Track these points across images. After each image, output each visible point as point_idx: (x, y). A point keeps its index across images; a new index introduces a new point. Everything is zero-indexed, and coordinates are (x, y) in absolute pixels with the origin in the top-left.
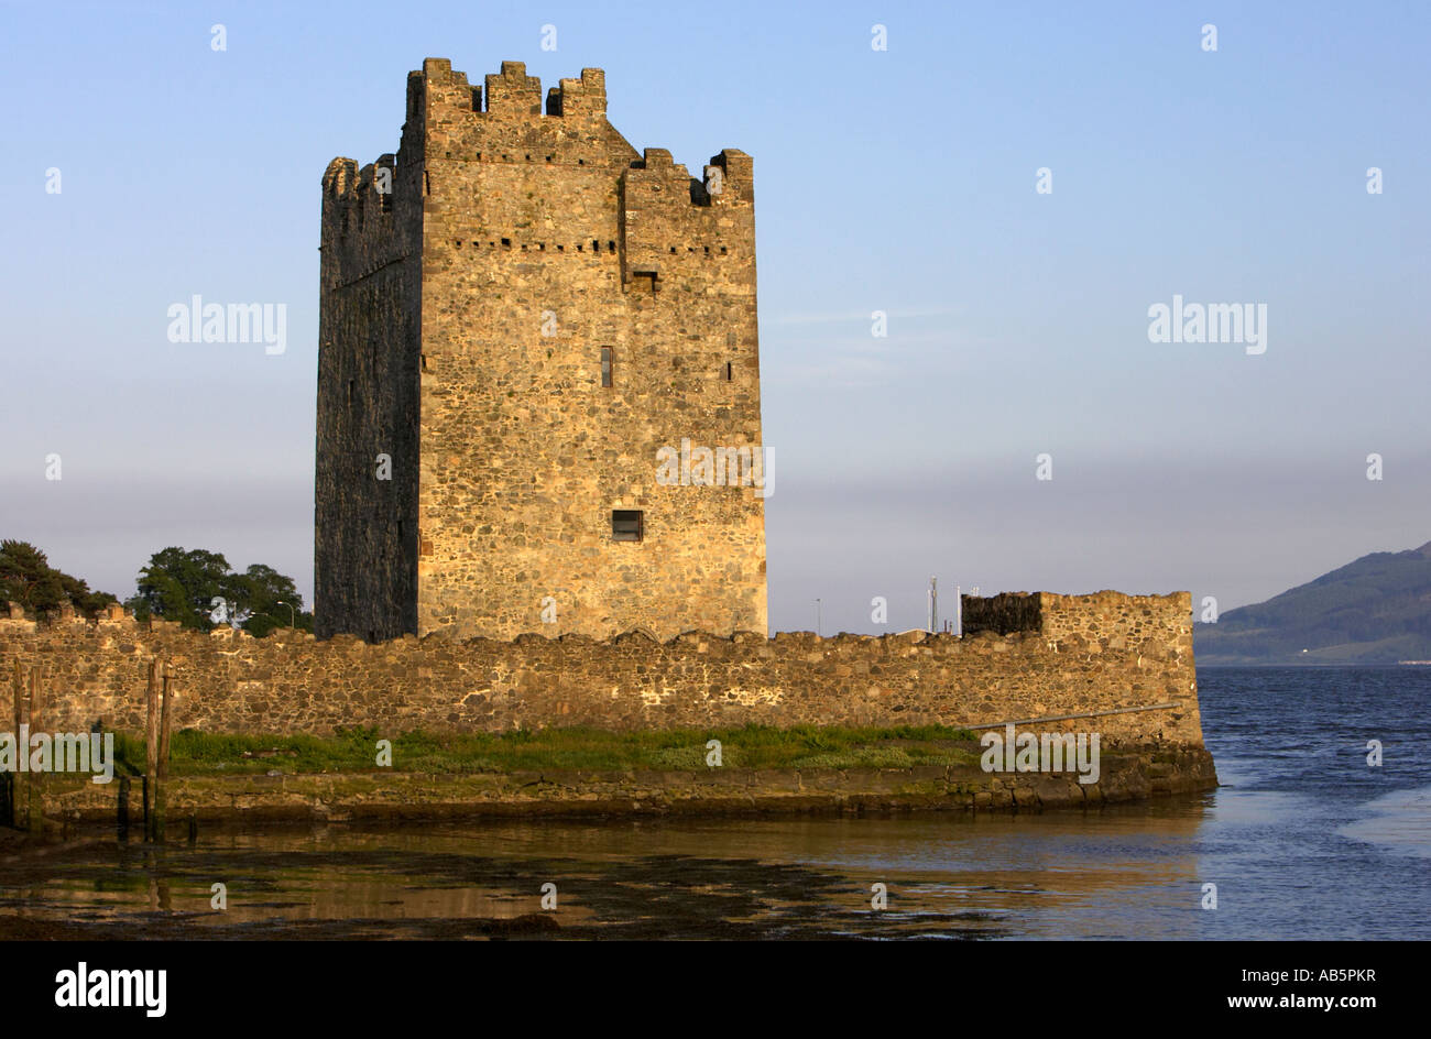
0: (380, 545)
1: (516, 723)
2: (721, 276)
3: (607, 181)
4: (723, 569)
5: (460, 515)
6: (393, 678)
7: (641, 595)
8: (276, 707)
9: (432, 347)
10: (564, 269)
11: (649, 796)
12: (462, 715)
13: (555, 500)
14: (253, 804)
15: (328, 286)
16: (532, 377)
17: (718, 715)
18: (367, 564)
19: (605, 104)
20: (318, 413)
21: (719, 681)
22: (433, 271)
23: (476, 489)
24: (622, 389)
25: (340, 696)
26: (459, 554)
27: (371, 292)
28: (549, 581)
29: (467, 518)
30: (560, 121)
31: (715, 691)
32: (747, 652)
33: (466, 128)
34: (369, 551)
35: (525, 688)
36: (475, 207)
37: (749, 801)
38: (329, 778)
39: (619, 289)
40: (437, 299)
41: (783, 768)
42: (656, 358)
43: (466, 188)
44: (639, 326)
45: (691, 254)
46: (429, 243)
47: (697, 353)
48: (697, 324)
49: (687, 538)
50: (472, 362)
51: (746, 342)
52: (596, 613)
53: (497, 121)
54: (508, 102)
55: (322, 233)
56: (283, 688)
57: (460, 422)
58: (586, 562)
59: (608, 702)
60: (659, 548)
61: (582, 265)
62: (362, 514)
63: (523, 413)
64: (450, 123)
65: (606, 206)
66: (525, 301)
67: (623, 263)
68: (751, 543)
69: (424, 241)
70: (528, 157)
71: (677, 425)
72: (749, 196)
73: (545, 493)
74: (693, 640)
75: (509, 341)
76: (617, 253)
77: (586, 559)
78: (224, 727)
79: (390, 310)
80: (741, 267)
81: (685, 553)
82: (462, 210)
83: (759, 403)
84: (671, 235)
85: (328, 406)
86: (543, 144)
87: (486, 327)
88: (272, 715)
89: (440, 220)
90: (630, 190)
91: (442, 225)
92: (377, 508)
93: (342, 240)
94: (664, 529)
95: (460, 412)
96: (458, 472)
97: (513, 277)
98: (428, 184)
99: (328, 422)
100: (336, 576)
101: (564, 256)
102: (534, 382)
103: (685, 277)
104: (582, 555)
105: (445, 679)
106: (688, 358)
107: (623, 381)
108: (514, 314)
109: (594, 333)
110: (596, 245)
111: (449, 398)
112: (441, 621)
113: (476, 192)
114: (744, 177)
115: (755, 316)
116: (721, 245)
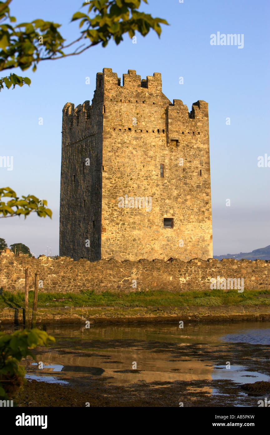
0: (86, 229)
1: (139, 289)
2: (198, 141)
3: (162, 110)
4: (199, 238)
5: (115, 219)
6: (99, 273)
7: (173, 246)
8: (60, 283)
9: (106, 163)
10: (148, 138)
11: (194, 315)
12: (121, 286)
13: (145, 214)
14: (61, 318)
15: (65, 144)
16: (138, 174)
17: (204, 286)
18: (80, 235)
19: (161, 85)
20: (61, 186)
21: (205, 275)
22: (106, 138)
23: (120, 210)
24: (167, 178)
25: (81, 279)
26: (115, 232)
27: (82, 146)
28: (143, 241)
29: (117, 220)
30: (147, 90)
31: (203, 278)
32: (213, 265)
33: (117, 91)
34: (81, 231)
35: (142, 277)
36: (120, 117)
37: (227, 317)
38: (86, 309)
39: (166, 145)
40: (107, 147)
41: (237, 305)
42: (178, 168)
43: (117, 111)
44: (172, 157)
45: (188, 134)
46: (105, 129)
47: (190, 166)
48: (191, 157)
49: (187, 227)
50: (119, 169)
51: (206, 163)
52: (158, 252)
53: (127, 89)
54: (130, 83)
55: (63, 127)
56: (63, 277)
57: (115, 188)
58: (155, 235)
59: (169, 282)
60: (178, 231)
61: (154, 137)
62: (78, 219)
63: (135, 186)
64: (112, 89)
65: (162, 118)
66: (136, 149)
67: (167, 137)
68: (208, 229)
69: (103, 128)
70: (137, 101)
71: (184, 190)
72: (207, 115)
73: (142, 212)
74: (196, 261)
75: (131, 162)
76: (165, 133)
77: (155, 234)
78: (43, 290)
79: (90, 151)
80: (204, 138)
81: (187, 232)
82: (115, 118)
83: (210, 183)
84: (182, 128)
85: (65, 184)
86: (141, 97)
87: (123, 157)
88: (59, 286)
89: (108, 121)
90: (170, 113)
91: (109, 123)
92: (85, 216)
93: (70, 129)
94: (180, 224)
95: (115, 185)
96: (114, 205)
97: (132, 141)
98: (105, 109)
99: (65, 189)
100: (68, 239)
101: (148, 134)
102: (139, 175)
103: (187, 142)
104: (154, 232)
105: (116, 274)
106: (188, 168)
107: (167, 175)
108: (132, 153)
109: (158, 160)
110: (158, 130)
111: (111, 180)
112: (108, 254)
113: (120, 112)
114: (205, 110)
115: (209, 155)
116: (198, 131)
